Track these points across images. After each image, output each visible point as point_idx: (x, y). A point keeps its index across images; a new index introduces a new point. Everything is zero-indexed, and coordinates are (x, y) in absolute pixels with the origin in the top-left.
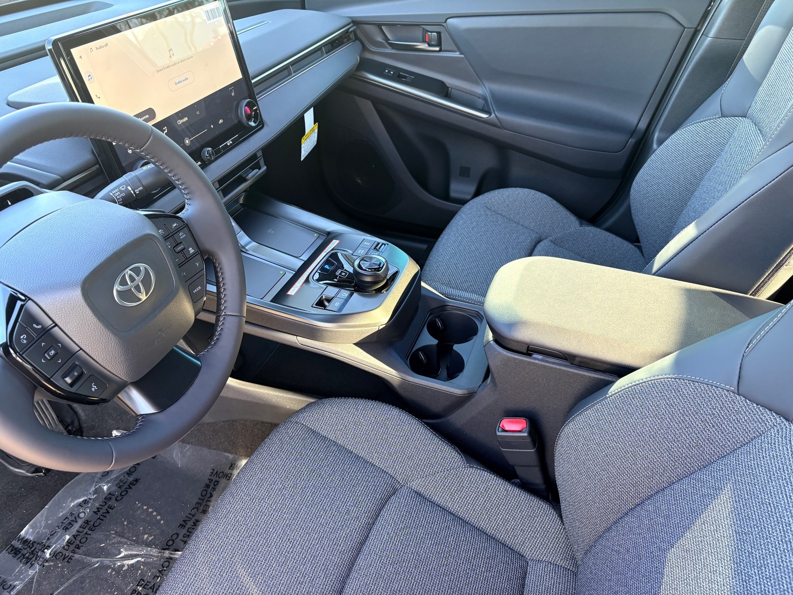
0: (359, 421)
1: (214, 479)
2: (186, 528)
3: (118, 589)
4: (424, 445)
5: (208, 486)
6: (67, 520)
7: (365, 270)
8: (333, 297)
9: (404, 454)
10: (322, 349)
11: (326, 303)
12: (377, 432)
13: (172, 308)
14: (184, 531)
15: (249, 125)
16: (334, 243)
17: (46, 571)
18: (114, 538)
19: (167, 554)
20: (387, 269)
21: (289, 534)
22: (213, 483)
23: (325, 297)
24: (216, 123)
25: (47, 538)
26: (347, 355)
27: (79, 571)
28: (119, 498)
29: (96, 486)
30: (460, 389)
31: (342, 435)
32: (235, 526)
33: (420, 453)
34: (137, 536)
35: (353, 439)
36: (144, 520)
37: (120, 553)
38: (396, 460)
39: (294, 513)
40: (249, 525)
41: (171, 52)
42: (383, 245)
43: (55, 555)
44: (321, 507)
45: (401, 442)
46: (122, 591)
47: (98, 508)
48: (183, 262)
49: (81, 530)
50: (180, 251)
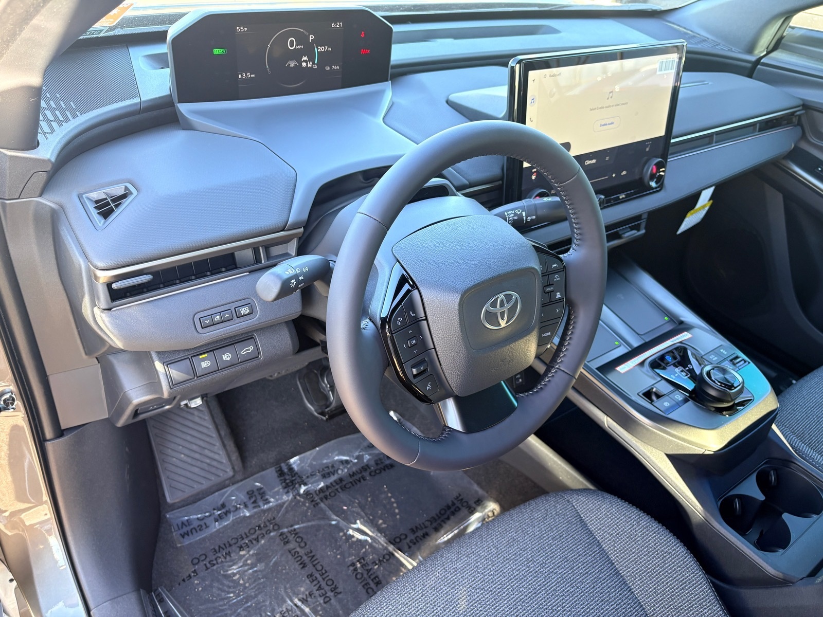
0: (635, 536)
1: (458, 504)
2: (415, 535)
3: (342, 554)
4: (700, 605)
5: (449, 507)
6: (327, 469)
7: (714, 382)
8: (664, 395)
9: (673, 600)
10: (628, 442)
11: (654, 398)
12: (651, 559)
13: (521, 343)
14: (412, 537)
15: (649, 184)
16: (684, 336)
17: (295, 504)
18: (356, 507)
19: (391, 548)
20: (741, 391)
21: (519, 610)
22: (454, 507)
23: (656, 390)
24: (618, 174)
25: (307, 475)
26: (653, 461)
27: (319, 519)
28: (373, 474)
29: (360, 452)
30: (775, 569)
31: (610, 540)
32: (473, 570)
33: (691, 611)
34: (374, 517)
35: (620, 551)
36: (385, 506)
37: (355, 523)
38: (660, 601)
39: (532, 592)
40: (486, 577)
41: (611, 94)
42: (743, 362)
43: (307, 493)
44: (561, 601)
45: (675, 586)
46: (344, 558)
47: (353, 473)
48: (548, 303)
49: (334, 484)
50: (548, 293)
